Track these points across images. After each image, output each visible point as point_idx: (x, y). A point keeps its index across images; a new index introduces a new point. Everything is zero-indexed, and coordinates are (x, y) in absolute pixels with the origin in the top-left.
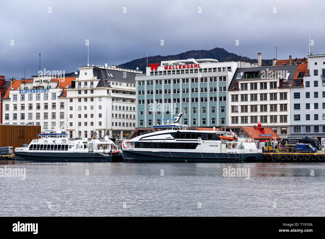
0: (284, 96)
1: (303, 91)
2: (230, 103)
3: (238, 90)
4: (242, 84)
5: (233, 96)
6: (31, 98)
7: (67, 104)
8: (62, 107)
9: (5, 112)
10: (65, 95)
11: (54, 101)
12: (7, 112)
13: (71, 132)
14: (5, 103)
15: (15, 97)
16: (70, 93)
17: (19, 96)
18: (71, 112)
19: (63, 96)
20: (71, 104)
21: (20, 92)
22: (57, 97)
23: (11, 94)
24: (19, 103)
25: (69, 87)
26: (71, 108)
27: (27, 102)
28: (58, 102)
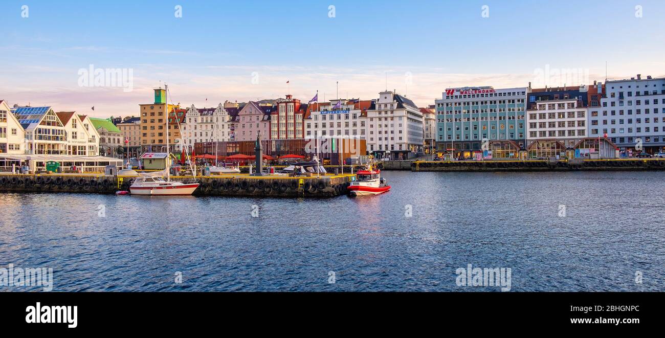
0: (581, 114)
1: (600, 110)
2: (529, 121)
3: (536, 110)
4: (540, 105)
5: (531, 115)
6: (332, 118)
7: (368, 122)
8: (363, 125)
9: (306, 130)
10: (366, 116)
11: (355, 120)
12: (309, 130)
13: (372, 146)
14: (306, 122)
15: (316, 118)
16: (371, 114)
17: (320, 117)
18: (372, 129)
19: (363, 116)
20: (372, 123)
21: (321, 113)
22: (357, 117)
23: (313, 114)
24: (320, 122)
25: (370, 109)
26: (372, 126)
27: (328, 121)
28: (359, 121)
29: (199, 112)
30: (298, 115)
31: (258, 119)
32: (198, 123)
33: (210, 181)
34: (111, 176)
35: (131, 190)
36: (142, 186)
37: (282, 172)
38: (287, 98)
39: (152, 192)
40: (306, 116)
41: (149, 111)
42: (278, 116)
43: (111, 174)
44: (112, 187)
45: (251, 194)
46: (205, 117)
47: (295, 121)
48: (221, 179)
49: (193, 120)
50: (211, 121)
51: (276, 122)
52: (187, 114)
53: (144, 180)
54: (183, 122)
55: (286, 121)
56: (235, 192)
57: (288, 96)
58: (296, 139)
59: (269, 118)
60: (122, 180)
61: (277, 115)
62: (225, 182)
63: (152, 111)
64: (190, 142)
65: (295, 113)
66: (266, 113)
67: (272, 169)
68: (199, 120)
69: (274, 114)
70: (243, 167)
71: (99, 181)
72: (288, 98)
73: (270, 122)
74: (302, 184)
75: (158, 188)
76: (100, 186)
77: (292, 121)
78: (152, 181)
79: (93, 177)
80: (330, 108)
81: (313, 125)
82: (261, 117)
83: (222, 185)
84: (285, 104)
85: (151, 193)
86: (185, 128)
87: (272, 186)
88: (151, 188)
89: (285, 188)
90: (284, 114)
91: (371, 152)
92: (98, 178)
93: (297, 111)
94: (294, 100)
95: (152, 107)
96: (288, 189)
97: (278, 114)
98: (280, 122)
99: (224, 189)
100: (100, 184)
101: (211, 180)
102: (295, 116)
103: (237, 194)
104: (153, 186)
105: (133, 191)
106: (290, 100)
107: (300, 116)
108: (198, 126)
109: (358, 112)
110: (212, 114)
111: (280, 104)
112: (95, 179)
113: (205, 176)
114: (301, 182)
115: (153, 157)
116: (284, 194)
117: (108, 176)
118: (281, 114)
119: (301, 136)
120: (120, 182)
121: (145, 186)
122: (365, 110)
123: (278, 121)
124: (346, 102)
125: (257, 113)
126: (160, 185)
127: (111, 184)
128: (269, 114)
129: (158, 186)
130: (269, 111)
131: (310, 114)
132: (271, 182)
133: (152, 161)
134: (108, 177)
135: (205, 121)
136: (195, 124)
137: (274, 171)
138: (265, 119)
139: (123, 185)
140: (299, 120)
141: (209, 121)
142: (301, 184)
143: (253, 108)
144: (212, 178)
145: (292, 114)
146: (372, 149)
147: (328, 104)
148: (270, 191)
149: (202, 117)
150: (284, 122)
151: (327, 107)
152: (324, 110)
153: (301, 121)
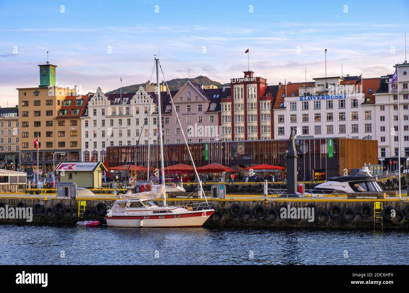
6: (317, 106)
7: (376, 112)
8: (368, 117)
9: (277, 125)
10: (373, 102)
11: (355, 110)
12: (281, 125)
13: (383, 149)
14: (277, 113)
15: (294, 106)
16: (381, 99)
17: (300, 105)
18: (383, 124)
19: (369, 103)
20: (382, 113)
21: (301, 99)
22: (359, 103)
23: (288, 101)
24: (300, 112)
25: (378, 91)
26: (382, 119)
27: (312, 112)
28: (361, 111)
29: (109, 99)
30: (263, 102)
31: (200, 109)
32: (108, 117)
33: (227, 206)
34: (66, 198)
35: (108, 220)
36: (126, 214)
37: (314, 192)
38: (245, 77)
39: (142, 223)
40: (276, 104)
41: (31, 98)
42: (233, 105)
43: (67, 195)
44: (69, 214)
45: (295, 226)
46: (117, 107)
47: (259, 112)
48: (244, 202)
49: (99, 111)
50: (128, 113)
51: (229, 113)
52: (90, 103)
53: (128, 205)
54: (83, 115)
55: (246, 112)
56: (269, 222)
57: (248, 73)
58: (261, 140)
59: (218, 108)
60: (85, 205)
61: (230, 103)
62: (251, 207)
63: (37, 98)
64: (95, 146)
65: (259, 99)
66: (212, 100)
67: (301, 187)
68: (109, 112)
69: (226, 101)
70: (189, 184)
71: (48, 205)
72: (248, 76)
73: (220, 114)
74: (380, 210)
75: (151, 217)
76: (49, 214)
77: (255, 112)
78: (141, 206)
79: (39, 200)
80: (314, 91)
81: (287, 119)
82: (205, 106)
83: (248, 212)
84: (242, 86)
85: (142, 225)
86: (87, 125)
87: (329, 213)
88: (141, 218)
89: (351, 216)
90: (242, 101)
91: (382, 159)
92: (46, 201)
93: (261, 97)
94: (258, 79)
95: (36, 92)
96: (357, 218)
97: (232, 101)
98: (236, 113)
99: (251, 218)
100: (49, 210)
101: (229, 205)
102: (259, 103)
103: (273, 225)
104: (144, 214)
105: (110, 222)
106: (252, 80)
107: (267, 104)
108: (108, 122)
109: (360, 97)
110: (129, 103)
111: (235, 86)
112: (42, 203)
113: (217, 199)
114: (377, 206)
115: (75, 169)
116: (350, 225)
117: (62, 198)
118: (236, 101)
119: (269, 135)
120: (82, 207)
121: (131, 214)
122: (371, 93)
123: (233, 113)
124: (340, 80)
125: (200, 99)
126: (154, 212)
127: (68, 211)
128: (218, 102)
129: (151, 214)
130: (218, 96)
131: (283, 101)
132: (328, 206)
133: (73, 175)
134: (62, 200)
135: (117, 113)
136: (103, 118)
137: (304, 190)
138: (211, 109)
139: (87, 212)
140: (266, 110)
141: (124, 113)
142: (377, 210)
143: (192, 91)
144: (230, 202)
145: (255, 100)
146: (383, 154)
147: (311, 85)
148: (327, 220)
149: (114, 106)
150: (242, 113)
151: (309, 90)
152: (305, 94)
153: (268, 112)
